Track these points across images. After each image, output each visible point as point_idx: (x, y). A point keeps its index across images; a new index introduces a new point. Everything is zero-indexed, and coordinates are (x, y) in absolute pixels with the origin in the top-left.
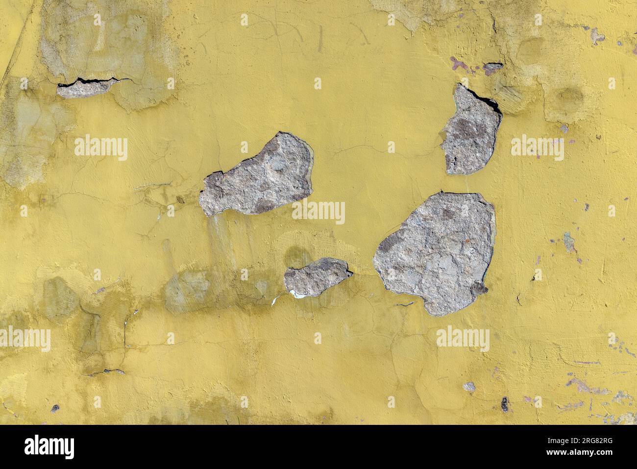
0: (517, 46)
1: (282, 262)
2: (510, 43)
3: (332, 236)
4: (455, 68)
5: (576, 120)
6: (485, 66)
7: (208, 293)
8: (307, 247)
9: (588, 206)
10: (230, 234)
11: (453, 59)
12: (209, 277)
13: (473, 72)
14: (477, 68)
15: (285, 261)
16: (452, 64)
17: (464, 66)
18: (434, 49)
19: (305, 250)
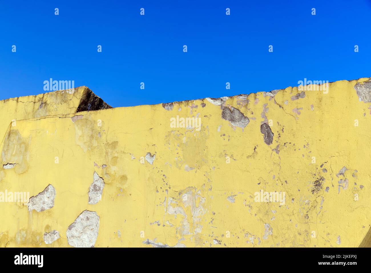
0: (111, 159)
1: (44, 230)
2: (109, 158)
3: (57, 222)
4: (95, 165)
5: (125, 187)
6: (102, 166)
7: (26, 238)
8: (51, 226)
9: (125, 220)
10: (33, 218)
11: (94, 162)
12: (26, 233)
13: (99, 167)
14: (100, 166)
15: (45, 230)
16: (94, 164)
17: (97, 165)
18: (90, 159)
19: (50, 227)
